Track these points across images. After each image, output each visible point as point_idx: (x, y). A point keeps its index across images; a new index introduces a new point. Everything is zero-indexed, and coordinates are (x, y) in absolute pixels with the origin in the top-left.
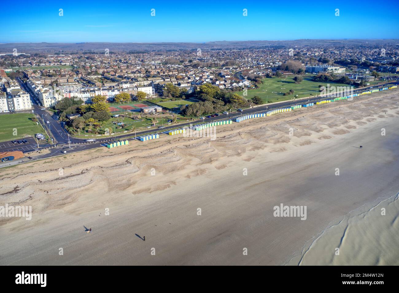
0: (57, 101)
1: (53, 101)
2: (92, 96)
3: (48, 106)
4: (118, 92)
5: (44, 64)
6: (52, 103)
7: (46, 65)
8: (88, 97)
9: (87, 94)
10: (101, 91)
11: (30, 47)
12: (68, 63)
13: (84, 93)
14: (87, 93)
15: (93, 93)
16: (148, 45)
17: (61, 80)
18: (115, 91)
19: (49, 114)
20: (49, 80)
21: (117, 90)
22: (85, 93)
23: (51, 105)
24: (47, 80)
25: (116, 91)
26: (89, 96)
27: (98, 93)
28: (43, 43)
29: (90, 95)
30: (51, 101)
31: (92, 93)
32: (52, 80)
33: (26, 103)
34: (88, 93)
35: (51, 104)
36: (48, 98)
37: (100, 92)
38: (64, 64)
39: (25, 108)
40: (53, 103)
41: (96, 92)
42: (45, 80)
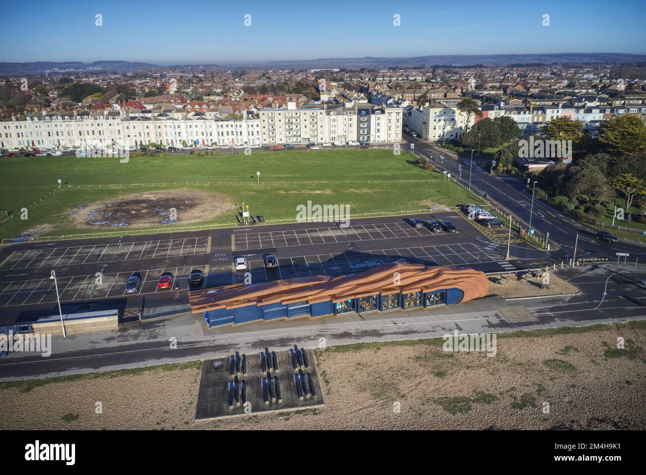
0: (455, 127)
1: (448, 128)
2: (535, 120)
3: (437, 138)
4: (602, 115)
5: (382, 79)
6: (445, 131)
7: (385, 80)
8: (527, 123)
9: (524, 116)
10: (560, 110)
11: (349, 63)
12: (419, 78)
13: (519, 113)
14: (525, 113)
15: (540, 112)
16: (538, 58)
17: (433, 95)
18: (594, 111)
19: (445, 154)
20: (410, 95)
21: (598, 111)
22: (522, 112)
23: (443, 136)
24: (407, 95)
25: (596, 111)
26: (530, 122)
27: (553, 115)
28: (366, 58)
29: (533, 118)
30: (445, 126)
31: (537, 113)
32: (416, 95)
33: (393, 129)
34: (527, 112)
35: (444, 133)
36: (440, 120)
37: (558, 111)
38: (413, 78)
39: (389, 140)
40: (448, 132)
41: (549, 111)
42: (404, 95)
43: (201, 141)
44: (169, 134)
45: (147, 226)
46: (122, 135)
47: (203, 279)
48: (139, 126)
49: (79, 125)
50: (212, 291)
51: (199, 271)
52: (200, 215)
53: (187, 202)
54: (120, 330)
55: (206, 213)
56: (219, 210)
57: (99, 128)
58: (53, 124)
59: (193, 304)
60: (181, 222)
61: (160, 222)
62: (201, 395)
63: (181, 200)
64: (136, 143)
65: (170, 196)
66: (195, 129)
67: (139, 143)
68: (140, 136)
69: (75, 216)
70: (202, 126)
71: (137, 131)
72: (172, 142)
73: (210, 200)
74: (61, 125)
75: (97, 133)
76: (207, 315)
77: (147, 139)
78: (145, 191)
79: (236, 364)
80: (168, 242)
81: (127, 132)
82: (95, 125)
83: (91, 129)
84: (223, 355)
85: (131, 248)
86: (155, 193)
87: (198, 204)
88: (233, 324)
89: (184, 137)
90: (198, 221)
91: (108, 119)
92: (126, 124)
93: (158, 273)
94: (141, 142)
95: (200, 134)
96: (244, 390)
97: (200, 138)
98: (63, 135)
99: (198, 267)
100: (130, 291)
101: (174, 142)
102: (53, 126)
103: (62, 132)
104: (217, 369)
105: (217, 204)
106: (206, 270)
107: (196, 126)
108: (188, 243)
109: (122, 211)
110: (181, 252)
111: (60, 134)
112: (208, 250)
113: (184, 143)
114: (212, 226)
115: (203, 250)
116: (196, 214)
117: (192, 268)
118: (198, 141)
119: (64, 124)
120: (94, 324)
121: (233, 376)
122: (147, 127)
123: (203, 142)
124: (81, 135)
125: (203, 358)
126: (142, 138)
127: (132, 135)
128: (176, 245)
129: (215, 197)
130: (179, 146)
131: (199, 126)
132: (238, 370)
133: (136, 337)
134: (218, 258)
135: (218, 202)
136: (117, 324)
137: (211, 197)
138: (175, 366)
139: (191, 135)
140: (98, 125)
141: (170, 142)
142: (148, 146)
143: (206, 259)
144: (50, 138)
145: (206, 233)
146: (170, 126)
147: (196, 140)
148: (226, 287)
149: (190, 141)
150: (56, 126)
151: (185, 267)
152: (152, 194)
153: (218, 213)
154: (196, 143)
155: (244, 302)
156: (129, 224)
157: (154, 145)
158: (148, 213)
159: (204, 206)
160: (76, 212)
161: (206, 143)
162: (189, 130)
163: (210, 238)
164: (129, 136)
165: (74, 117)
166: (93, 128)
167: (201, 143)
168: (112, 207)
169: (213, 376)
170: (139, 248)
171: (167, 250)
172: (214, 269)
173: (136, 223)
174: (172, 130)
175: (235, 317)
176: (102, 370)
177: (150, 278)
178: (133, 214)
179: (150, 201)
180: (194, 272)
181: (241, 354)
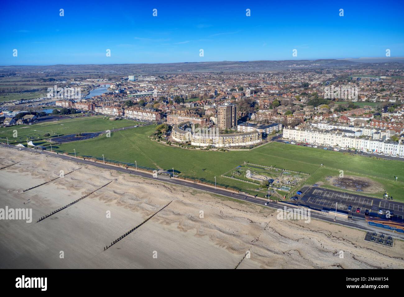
43: (375, 151)
44: (361, 145)
45: (352, 190)
46: (341, 142)
47: (369, 213)
48: (349, 140)
49: (325, 136)
50: (371, 217)
51: (368, 210)
52: (370, 190)
53: (366, 184)
54: (348, 219)
55: (373, 190)
56: (378, 190)
57: (333, 138)
58: (315, 134)
59: (366, 219)
60: (363, 192)
61: (356, 190)
62: (366, 237)
63: (364, 182)
64: (346, 146)
65: (360, 180)
66: (374, 145)
67: (347, 146)
68: (349, 144)
69: (329, 180)
70: (377, 144)
71: (348, 142)
72: (362, 148)
73: (375, 185)
74: (318, 135)
75: (331, 140)
76: (369, 222)
77: (352, 145)
78: (351, 175)
79: (374, 234)
80: (359, 198)
81: (343, 141)
82: (331, 137)
83: (329, 138)
84: (372, 232)
85: (348, 197)
86: (355, 177)
87: (370, 186)
88: (375, 227)
89: (368, 148)
90: (369, 193)
91: (336, 135)
92: (344, 138)
93: (356, 207)
94: (348, 146)
95: (376, 147)
96: (375, 239)
97: (375, 149)
98: (317, 138)
99: (368, 209)
100: (349, 210)
101: (363, 148)
102: (315, 135)
103: (317, 137)
104: (370, 234)
105: (377, 188)
106: (370, 211)
107: (375, 144)
108: (365, 200)
109: (344, 182)
110: (363, 203)
111: (316, 138)
112: (372, 205)
113: (368, 150)
114: (374, 197)
115: (370, 204)
116: (369, 190)
117: (366, 209)
118: (374, 150)
119: (319, 135)
120: (342, 216)
121: (373, 236)
122: (353, 141)
123: (377, 150)
124: (324, 139)
125: (367, 231)
126: (349, 145)
127: (345, 143)
128: (361, 200)
129: (377, 184)
130: (365, 151)
131: (376, 144)
132: (375, 235)
133: (352, 222)
134: (374, 208)
135: (378, 186)
136: (347, 217)
137: (375, 183)
138: (361, 230)
139: (372, 147)
140: (332, 137)
141: (361, 148)
142: (352, 149)
143: (370, 207)
144: (312, 139)
145: (372, 198)
146: (363, 142)
147: (373, 149)
148: (375, 217)
149: (371, 149)
150: (316, 135)
151: (364, 208)
152: (353, 177)
153: (377, 191)
154: (373, 150)
155: (379, 222)
156: (347, 188)
157: (354, 149)
158: (352, 185)
159: (372, 187)
160: (329, 179)
161: (378, 151)
162: (371, 145)
163: (373, 201)
164: (344, 143)
165: (323, 133)
166: (330, 138)
167: (376, 151)
168: (340, 179)
169: (369, 235)
170: (350, 198)
171: (359, 201)
172: (373, 211)
173: (349, 188)
174: (363, 143)
175: (377, 225)
176: (345, 225)
177: (354, 208)
178: (347, 184)
179: (353, 180)
180: (366, 210)
181: (376, 233)
